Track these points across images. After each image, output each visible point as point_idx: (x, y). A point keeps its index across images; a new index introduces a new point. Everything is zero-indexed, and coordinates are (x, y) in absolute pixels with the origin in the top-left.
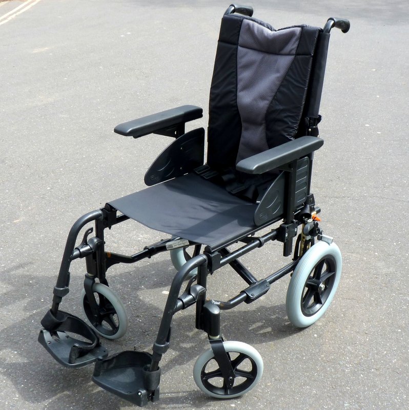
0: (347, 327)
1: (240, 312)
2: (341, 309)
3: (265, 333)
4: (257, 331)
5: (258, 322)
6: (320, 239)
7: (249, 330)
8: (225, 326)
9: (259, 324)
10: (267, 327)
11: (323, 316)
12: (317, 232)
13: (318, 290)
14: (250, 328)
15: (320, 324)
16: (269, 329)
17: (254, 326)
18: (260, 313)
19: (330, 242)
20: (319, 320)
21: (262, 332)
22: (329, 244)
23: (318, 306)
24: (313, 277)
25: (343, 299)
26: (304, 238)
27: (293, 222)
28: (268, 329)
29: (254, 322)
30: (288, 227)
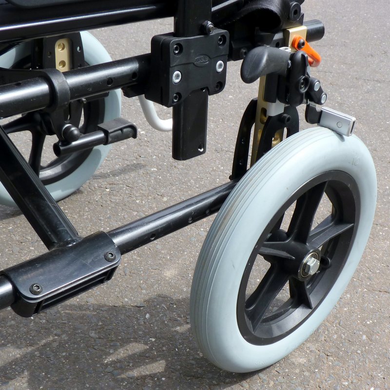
0: (372, 377)
1: (99, 308)
2: (363, 320)
3: (144, 378)
4: (123, 369)
5: (136, 340)
6: (315, 118)
7: (102, 364)
8: (45, 345)
9: (136, 348)
10: (154, 359)
11: (315, 336)
12: (303, 91)
13: (296, 273)
14: (108, 360)
15: (302, 360)
16: (158, 367)
17: (122, 353)
18: (151, 316)
19: (344, 130)
20: (300, 348)
21: (135, 373)
22: (340, 135)
23: (298, 313)
24: (289, 234)
25: (371, 290)
26: (264, 111)
27: (204, 31)
28: (155, 365)
29: (125, 342)
30: (180, 46)
